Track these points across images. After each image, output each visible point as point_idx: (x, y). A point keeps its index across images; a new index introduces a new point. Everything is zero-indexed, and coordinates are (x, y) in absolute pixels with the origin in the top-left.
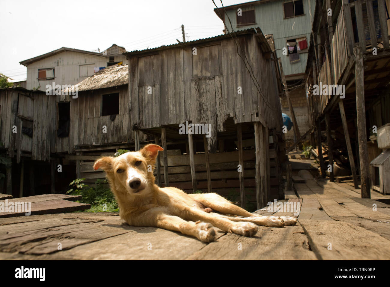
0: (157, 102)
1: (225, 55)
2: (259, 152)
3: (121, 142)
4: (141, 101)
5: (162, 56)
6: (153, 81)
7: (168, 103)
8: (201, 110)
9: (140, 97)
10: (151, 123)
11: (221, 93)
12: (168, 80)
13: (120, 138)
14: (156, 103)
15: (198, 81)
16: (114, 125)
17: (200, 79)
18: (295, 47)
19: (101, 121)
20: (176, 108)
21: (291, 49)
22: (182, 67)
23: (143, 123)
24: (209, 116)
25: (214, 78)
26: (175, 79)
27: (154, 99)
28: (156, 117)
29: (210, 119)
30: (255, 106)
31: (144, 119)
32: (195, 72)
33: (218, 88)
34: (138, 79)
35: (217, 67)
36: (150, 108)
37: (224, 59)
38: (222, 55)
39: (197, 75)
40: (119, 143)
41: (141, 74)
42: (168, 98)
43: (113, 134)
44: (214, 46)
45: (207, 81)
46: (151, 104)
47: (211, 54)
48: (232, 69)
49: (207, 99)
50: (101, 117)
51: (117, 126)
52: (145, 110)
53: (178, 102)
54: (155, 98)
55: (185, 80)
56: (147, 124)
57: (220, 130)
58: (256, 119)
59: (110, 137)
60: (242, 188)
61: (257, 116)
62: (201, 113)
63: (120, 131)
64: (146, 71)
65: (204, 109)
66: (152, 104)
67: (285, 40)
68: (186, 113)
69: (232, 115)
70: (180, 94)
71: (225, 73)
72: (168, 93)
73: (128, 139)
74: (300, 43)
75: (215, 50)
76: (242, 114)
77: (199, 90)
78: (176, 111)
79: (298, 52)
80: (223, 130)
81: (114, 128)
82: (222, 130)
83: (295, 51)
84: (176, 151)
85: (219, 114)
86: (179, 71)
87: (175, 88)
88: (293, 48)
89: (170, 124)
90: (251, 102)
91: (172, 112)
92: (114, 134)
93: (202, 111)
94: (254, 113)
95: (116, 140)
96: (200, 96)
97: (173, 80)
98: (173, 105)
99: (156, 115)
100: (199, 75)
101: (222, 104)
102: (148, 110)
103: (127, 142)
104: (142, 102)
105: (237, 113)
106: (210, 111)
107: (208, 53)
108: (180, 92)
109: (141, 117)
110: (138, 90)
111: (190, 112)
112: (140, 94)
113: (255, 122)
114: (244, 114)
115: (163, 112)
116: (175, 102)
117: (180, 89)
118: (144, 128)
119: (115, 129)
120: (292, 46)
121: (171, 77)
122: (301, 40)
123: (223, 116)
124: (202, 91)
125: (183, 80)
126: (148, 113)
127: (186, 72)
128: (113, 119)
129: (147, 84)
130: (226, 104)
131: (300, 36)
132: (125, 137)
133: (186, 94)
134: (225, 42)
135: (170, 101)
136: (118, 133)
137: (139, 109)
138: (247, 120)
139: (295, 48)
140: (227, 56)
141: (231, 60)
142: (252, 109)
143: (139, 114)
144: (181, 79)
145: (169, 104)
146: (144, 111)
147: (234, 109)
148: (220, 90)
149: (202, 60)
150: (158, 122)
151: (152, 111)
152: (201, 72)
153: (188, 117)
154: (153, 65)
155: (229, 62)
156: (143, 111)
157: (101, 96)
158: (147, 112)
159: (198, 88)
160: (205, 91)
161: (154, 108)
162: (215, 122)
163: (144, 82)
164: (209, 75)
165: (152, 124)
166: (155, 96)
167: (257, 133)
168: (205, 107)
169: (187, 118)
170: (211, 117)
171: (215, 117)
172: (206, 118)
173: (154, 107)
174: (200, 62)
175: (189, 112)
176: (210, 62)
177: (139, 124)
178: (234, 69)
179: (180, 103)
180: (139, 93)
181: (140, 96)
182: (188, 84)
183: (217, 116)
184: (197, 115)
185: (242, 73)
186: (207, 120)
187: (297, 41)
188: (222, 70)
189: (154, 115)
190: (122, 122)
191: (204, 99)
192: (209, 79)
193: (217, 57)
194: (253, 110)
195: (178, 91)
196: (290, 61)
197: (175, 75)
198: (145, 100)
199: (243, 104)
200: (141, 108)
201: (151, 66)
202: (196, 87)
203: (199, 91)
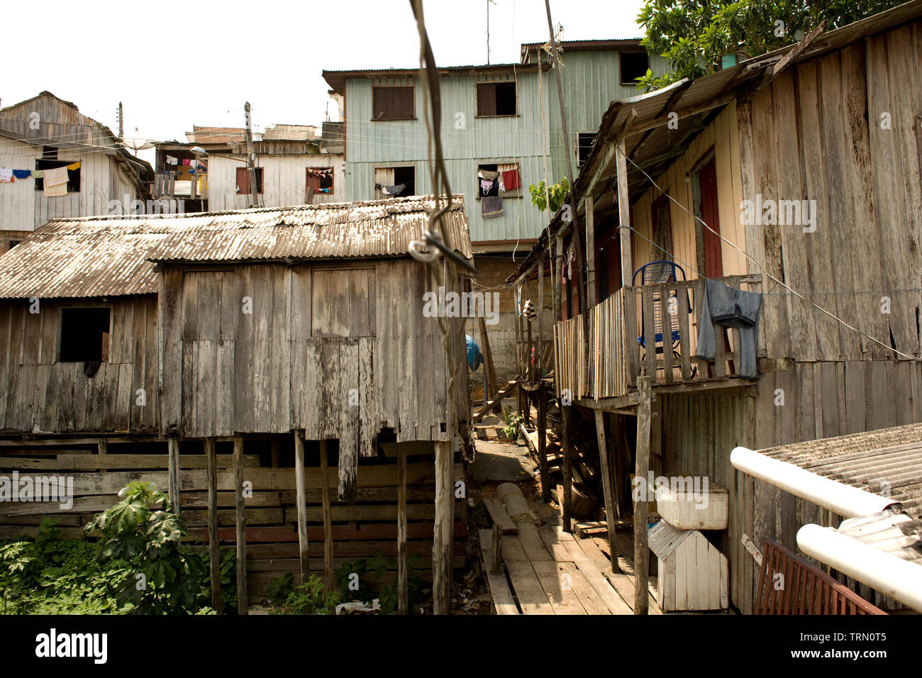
0: (227, 379)
1: (383, 295)
2: (441, 501)
3: (113, 431)
4: (188, 375)
5: (242, 277)
6: (218, 331)
7: (252, 384)
8: (326, 407)
9: (186, 366)
10: (210, 426)
11: (372, 376)
12: (253, 335)
13: (110, 419)
14: (224, 383)
15: (324, 344)
16: (93, 388)
17: (326, 340)
18: (495, 181)
19: (58, 374)
20: (270, 398)
21: (487, 185)
22: (288, 310)
23: (191, 424)
24: (344, 423)
25: (357, 341)
26: (270, 333)
27: (219, 372)
28: (223, 414)
29: (345, 428)
30: (439, 408)
31: (194, 416)
32: (317, 324)
33: (364, 364)
34: (183, 324)
35: (364, 320)
36: (209, 391)
37: (380, 303)
38: (377, 295)
39: (319, 331)
40: (107, 431)
41: (188, 312)
42: (253, 375)
43: (91, 409)
44: (359, 272)
45: (343, 347)
46: (212, 384)
47: (353, 287)
48: (395, 326)
49: (340, 385)
50: (59, 364)
51: (103, 390)
52: (197, 396)
53: (275, 384)
54: (223, 371)
55: (294, 339)
56: (202, 427)
57: (366, 454)
58: (440, 436)
59: (83, 415)
60: (402, 565)
61: (443, 429)
62: (325, 414)
63: (109, 403)
64: (203, 305)
65: (332, 405)
66: (215, 383)
67: (474, 165)
68: (293, 412)
69: (391, 424)
70: (280, 369)
71: (380, 333)
72: (252, 364)
73: (131, 424)
74: (505, 174)
75: (362, 279)
76: (414, 423)
77: (323, 363)
78: (271, 405)
79: (500, 194)
80: (373, 453)
81: (92, 394)
82: (370, 454)
83: (494, 191)
84: (250, 457)
85: (364, 420)
86: (281, 316)
87: (270, 355)
88: (491, 183)
89: (256, 431)
90: (432, 400)
91: (260, 405)
92: (95, 409)
93: (329, 410)
94: (436, 423)
95: (98, 425)
96: (327, 376)
97: (265, 334)
98: (264, 391)
99: (224, 408)
100: (325, 331)
101: (373, 398)
102: (206, 396)
103: (128, 431)
104: (191, 376)
105: (403, 422)
106: (346, 412)
107: (347, 284)
108: (280, 364)
109: (187, 411)
110: (180, 347)
111: (303, 411)
112: (186, 358)
113: (438, 441)
114: (416, 425)
115: (240, 402)
116: (270, 384)
117: (281, 358)
118: (194, 436)
119: (97, 396)
120: (489, 180)
121: (261, 327)
122: (508, 169)
123: (373, 424)
124: (330, 366)
125: (288, 337)
126: (205, 403)
127: (295, 321)
128: (91, 372)
129: (203, 336)
130: (381, 399)
131: (507, 161)
132: (123, 419)
133: (295, 369)
134: (383, 267)
135: (256, 380)
136: (105, 407)
137: (183, 391)
138: (423, 437)
139: (494, 184)
140: (387, 297)
141: (395, 308)
142: (433, 415)
143: (183, 403)
144: (285, 335)
145: (256, 387)
146: (194, 399)
147: (396, 412)
148: (368, 368)
149: (334, 299)
150: (228, 426)
151: (214, 400)
152: (330, 324)
153: (298, 421)
154: (219, 295)
155: (391, 312)
156: (191, 398)
157: (60, 312)
158: (201, 399)
159: (321, 359)
160: (336, 367)
161: (219, 394)
162: (357, 436)
163: (198, 330)
164: (346, 333)
165: (213, 429)
166: (223, 367)
167: (440, 462)
168: (335, 403)
169: (294, 422)
170: (348, 425)
171: (357, 425)
172: (336, 425)
173: (219, 390)
174: (327, 302)
175: (300, 409)
176: (349, 305)
177: (183, 425)
178: (400, 328)
179: (280, 389)
180: (183, 355)
181: (186, 362)
182: (300, 347)
183: (360, 422)
184: (316, 418)
185: (417, 337)
186: (338, 429)
187: (500, 170)
188: (375, 326)
189: (219, 409)
190: (115, 381)
191: (333, 385)
192: (347, 342)
193: (366, 296)
194: (436, 416)
195: (276, 360)
196: (483, 212)
197: (271, 326)
198: (198, 374)
199: (415, 402)
200: (187, 390)
201: (215, 296)
202: (318, 357)
203: (323, 366)
